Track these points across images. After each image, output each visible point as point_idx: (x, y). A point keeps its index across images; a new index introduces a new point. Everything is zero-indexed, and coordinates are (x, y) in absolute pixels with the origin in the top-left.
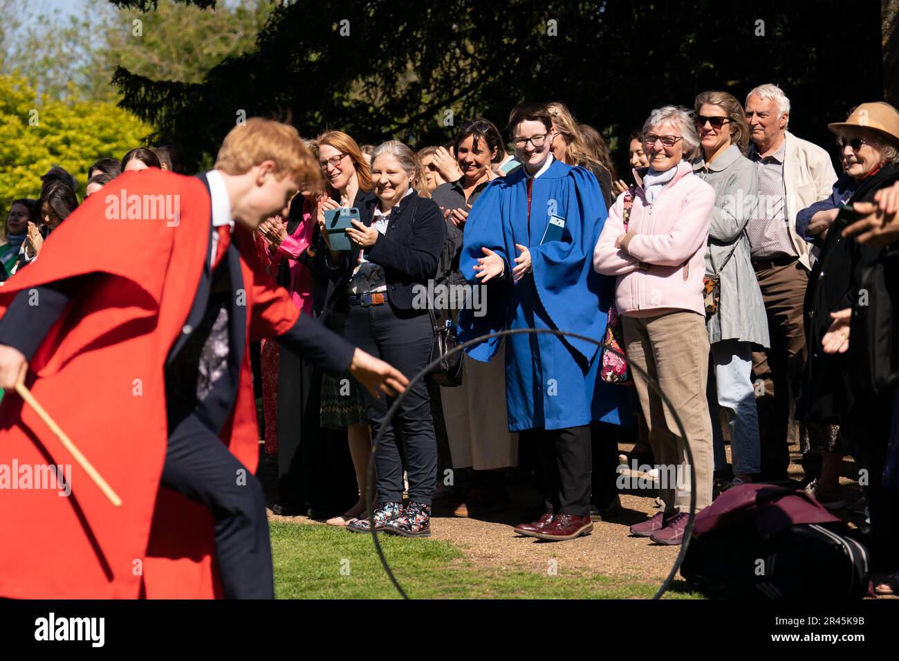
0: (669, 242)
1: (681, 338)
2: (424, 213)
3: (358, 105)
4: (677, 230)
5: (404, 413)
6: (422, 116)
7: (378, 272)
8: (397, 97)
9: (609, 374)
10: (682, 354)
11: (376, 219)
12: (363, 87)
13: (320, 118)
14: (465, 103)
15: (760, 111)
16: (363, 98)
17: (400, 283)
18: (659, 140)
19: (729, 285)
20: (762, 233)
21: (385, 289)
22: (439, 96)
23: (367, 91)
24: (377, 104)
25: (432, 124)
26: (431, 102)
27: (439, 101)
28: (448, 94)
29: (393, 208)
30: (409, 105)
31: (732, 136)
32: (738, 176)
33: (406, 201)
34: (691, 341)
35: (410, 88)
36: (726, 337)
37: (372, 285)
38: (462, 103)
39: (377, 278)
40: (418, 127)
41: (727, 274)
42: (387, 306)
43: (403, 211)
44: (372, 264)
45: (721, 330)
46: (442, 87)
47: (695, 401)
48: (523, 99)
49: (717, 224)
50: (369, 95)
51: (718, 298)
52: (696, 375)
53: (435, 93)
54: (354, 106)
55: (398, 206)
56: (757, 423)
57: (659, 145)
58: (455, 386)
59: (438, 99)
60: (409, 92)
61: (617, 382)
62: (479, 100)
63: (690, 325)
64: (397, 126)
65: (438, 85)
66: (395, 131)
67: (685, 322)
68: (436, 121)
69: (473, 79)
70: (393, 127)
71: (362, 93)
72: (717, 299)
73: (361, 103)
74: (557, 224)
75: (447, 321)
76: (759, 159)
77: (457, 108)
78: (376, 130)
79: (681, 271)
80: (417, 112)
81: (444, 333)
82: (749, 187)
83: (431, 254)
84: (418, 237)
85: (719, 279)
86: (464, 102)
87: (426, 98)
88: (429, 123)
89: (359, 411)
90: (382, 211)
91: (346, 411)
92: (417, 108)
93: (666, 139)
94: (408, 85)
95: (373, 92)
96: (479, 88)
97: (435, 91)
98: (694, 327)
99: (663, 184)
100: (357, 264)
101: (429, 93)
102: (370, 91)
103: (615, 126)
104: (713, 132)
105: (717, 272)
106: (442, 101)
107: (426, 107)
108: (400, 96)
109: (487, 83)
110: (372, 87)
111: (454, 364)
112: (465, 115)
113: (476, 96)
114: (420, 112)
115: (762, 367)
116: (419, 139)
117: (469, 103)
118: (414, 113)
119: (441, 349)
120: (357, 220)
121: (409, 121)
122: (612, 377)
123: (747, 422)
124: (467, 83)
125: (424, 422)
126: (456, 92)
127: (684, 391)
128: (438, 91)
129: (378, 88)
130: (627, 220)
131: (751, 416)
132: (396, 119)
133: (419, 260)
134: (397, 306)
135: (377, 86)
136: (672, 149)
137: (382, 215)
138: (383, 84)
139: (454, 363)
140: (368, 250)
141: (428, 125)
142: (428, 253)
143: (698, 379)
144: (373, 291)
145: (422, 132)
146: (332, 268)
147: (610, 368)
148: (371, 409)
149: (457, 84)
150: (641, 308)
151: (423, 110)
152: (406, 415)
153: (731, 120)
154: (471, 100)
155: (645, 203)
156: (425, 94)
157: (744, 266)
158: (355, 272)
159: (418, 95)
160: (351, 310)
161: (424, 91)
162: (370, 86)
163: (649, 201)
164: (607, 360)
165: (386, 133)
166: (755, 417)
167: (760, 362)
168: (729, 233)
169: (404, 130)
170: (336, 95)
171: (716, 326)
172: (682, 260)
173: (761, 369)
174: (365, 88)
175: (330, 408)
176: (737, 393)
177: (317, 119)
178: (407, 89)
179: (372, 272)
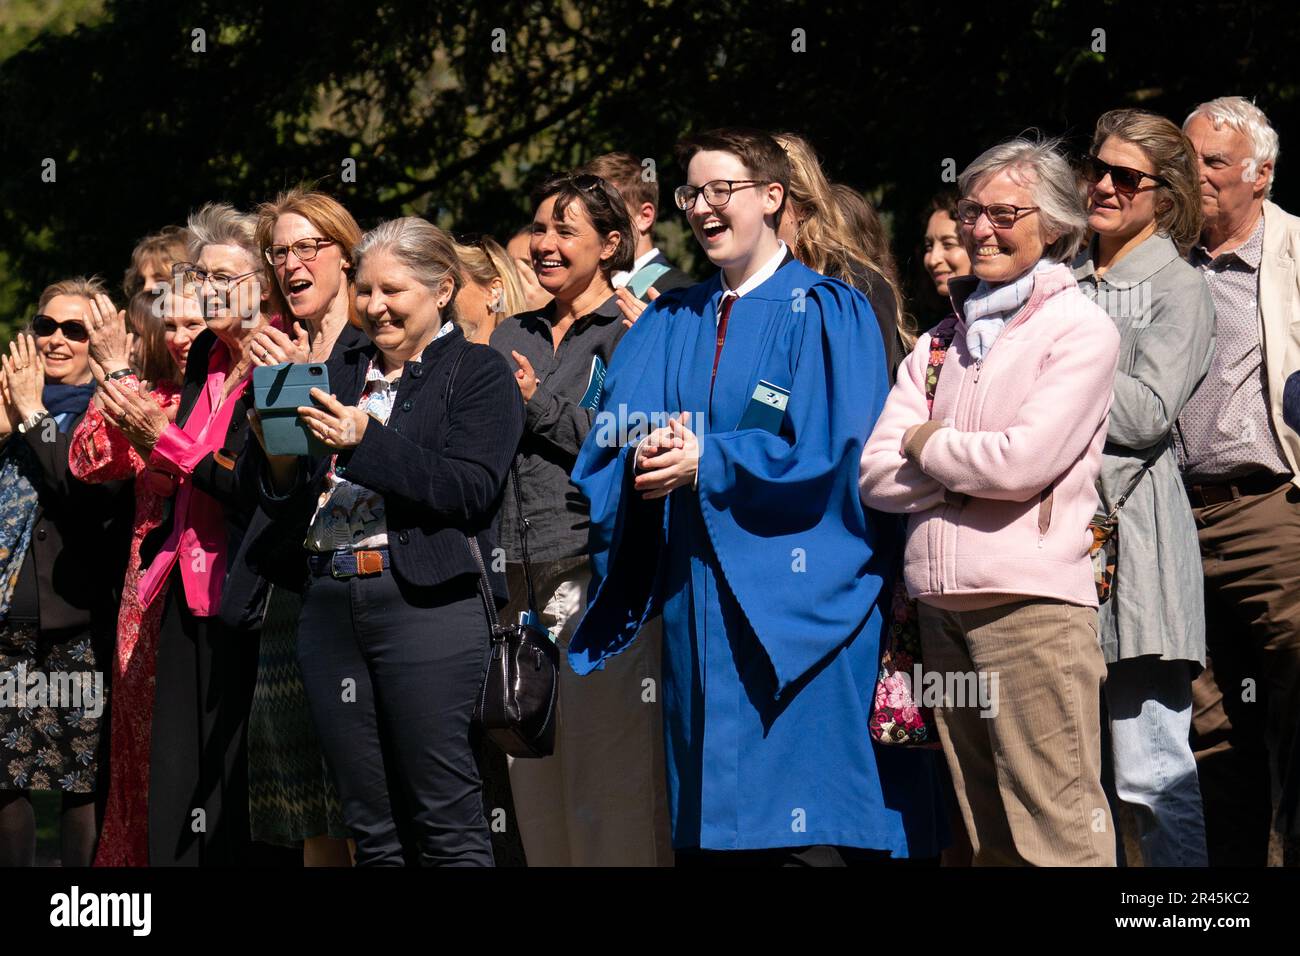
0: (1002, 451)
1: (1033, 657)
2: (474, 376)
3: (328, 141)
4: (1024, 423)
5: (423, 814)
6: (468, 163)
7: (370, 503)
8: (412, 125)
9: (887, 726)
10: (1039, 691)
11: (371, 387)
12: (339, 101)
13: (245, 168)
14: (560, 137)
15: (1211, 152)
16: (339, 123)
17: (418, 530)
18: (984, 216)
19: (1138, 536)
20: (1213, 424)
21: (386, 542)
22: (505, 120)
23: (347, 109)
24: (370, 138)
25: (488, 182)
26: (488, 133)
27: (504, 133)
28: (524, 116)
29: (407, 364)
30: (439, 141)
31: (1157, 215)
32: (1169, 304)
33: (435, 350)
34: (1055, 664)
35: (440, 103)
36: (1129, 652)
37: (358, 533)
38: (554, 137)
39: (368, 517)
40: (458, 189)
41: (1135, 514)
42: (388, 579)
43: (428, 371)
44: (357, 487)
45: (1118, 637)
46: (510, 100)
47: (1073, 792)
48: (689, 128)
49: (1123, 409)
50: (351, 118)
51: (1113, 566)
52: (1071, 736)
53: (496, 114)
54: (318, 142)
55: (419, 360)
56: (1204, 840)
57: (984, 225)
58: (541, 757)
59: (502, 127)
60: (439, 112)
61: (906, 742)
62: (592, 131)
63: (1052, 629)
64: (412, 187)
65: (501, 97)
66: (408, 198)
67: (1041, 622)
68: (497, 176)
69: (577, 85)
70: (404, 188)
71: (337, 113)
72: (1111, 570)
73: (335, 135)
74: (770, 402)
75: (522, 613)
76: (1205, 260)
77: (541, 147)
78: (368, 196)
79: (1035, 512)
80: (456, 156)
81: (513, 641)
82: (1190, 331)
83: (484, 467)
84: (459, 429)
85: (1116, 526)
86: (559, 134)
87: (477, 126)
88: (482, 180)
89: (329, 808)
90: (384, 370)
91: (298, 808)
92: (456, 147)
93: (1000, 214)
94: (438, 97)
95: (362, 112)
96: (593, 105)
97: (494, 109)
98: (1064, 632)
99: (1005, 314)
100: (325, 485)
101: (481, 113)
102: (355, 109)
103: (889, 187)
104: (1113, 200)
105: (1113, 510)
106: (510, 131)
107: (476, 145)
108: (420, 121)
109: (609, 94)
110: (357, 102)
111: (534, 708)
112: (560, 163)
113: (585, 121)
114: (462, 155)
115: (1212, 715)
116: (459, 216)
117: (569, 136)
118: (450, 158)
119: (505, 673)
120: (323, 389)
121: (437, 173)
122: (893, 732)
123: (1181, 836)
124: (566, 94)
125: (472, 834)
126: (542, 112)
127: (1047, 772)
128: (502, 110)
129: (371, 103)
130: (933, 388)
131: (1190, 822)
132: (409, 172)
133: (459, 480)
134: (410, 578)
135: (369, 98)
136: (1015, 232)
137: (383, 379)
138: (382, 92)
139: (534, 705)
140: (346, 453)
141: (480, 186)
142: (480, 464)
143: (1077, 745)
144: (359, 545)
145: (466, 198)
146: (276, 498)
147: (891, 713)
148: (355, 804)
149: (544, 95)
150: (947, 591)
151: (468, 150)
152: (428, 819)
153: (1162, 182)
154: (573, 130)
155: (967, 360)
156: (474, 116)
157: (1171, 495)
158: (322, 501)
159: (459, 119)
160: (312, 587)
161: (471, 110)
162: (354, 98)
163: (975, 353)
164: (884, 696)
165: (388, 202)
166: (1196, 825)
167: (1208, 705)
168: (1148, 431)
169: (427, 196)
170: (280, 120)
171: (1107, 628)
172: (1037, 487)
173: (1209, 720)
174: (344, 103)
175: (270, 798)
176: (1159, 773)
177: (239, 170)
178: (433, 105)
179: (357, 504)
